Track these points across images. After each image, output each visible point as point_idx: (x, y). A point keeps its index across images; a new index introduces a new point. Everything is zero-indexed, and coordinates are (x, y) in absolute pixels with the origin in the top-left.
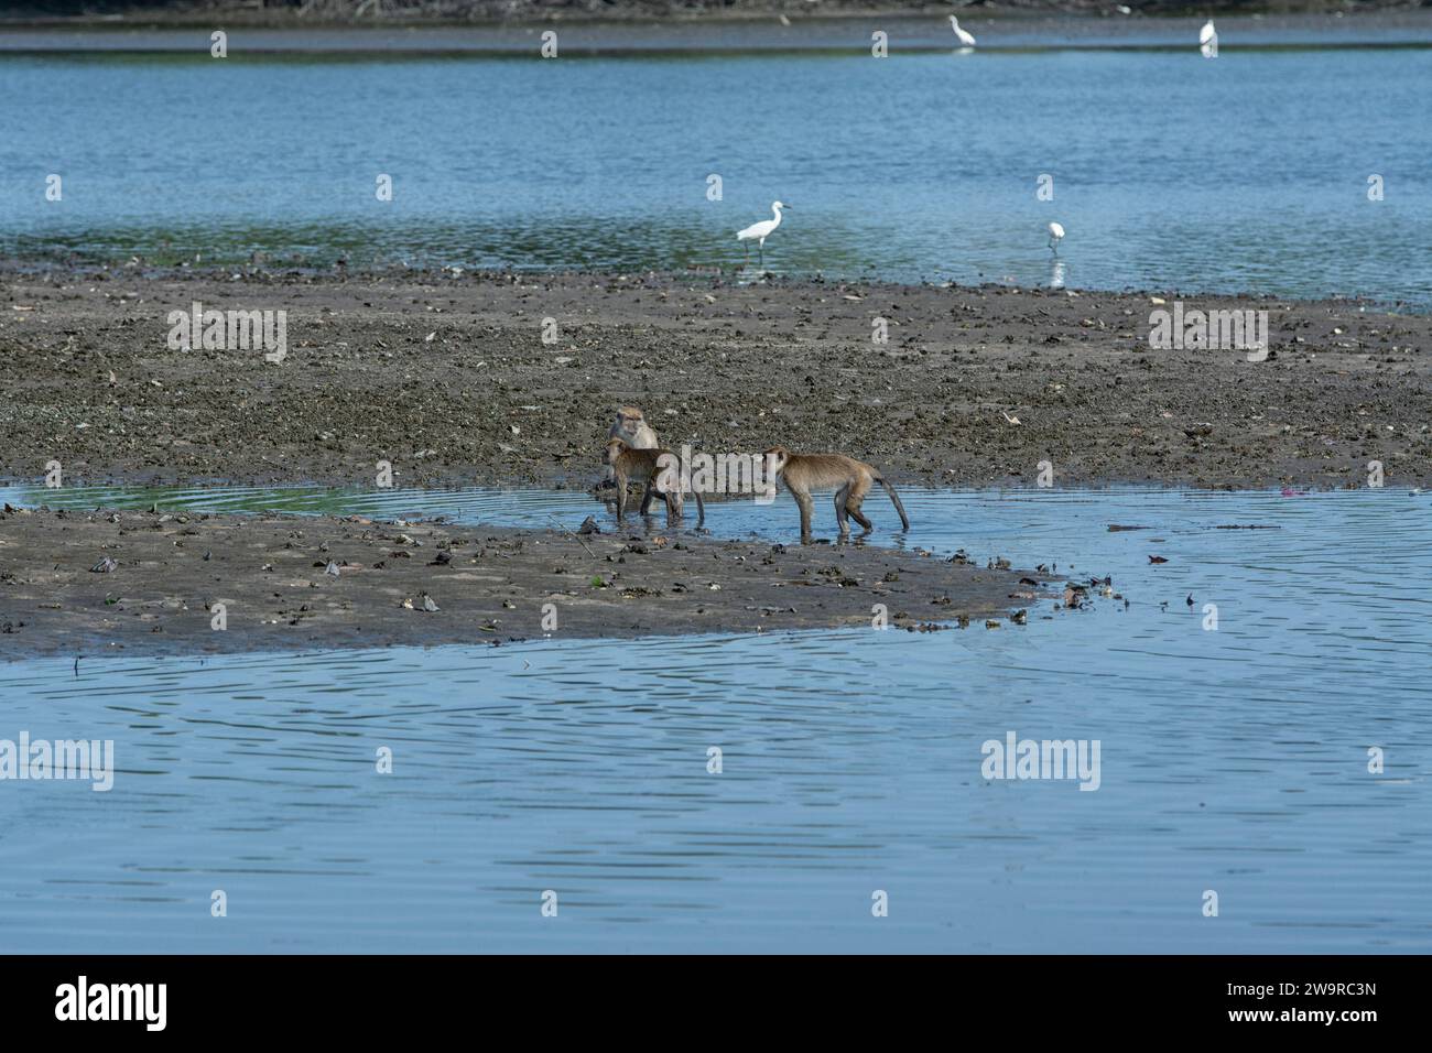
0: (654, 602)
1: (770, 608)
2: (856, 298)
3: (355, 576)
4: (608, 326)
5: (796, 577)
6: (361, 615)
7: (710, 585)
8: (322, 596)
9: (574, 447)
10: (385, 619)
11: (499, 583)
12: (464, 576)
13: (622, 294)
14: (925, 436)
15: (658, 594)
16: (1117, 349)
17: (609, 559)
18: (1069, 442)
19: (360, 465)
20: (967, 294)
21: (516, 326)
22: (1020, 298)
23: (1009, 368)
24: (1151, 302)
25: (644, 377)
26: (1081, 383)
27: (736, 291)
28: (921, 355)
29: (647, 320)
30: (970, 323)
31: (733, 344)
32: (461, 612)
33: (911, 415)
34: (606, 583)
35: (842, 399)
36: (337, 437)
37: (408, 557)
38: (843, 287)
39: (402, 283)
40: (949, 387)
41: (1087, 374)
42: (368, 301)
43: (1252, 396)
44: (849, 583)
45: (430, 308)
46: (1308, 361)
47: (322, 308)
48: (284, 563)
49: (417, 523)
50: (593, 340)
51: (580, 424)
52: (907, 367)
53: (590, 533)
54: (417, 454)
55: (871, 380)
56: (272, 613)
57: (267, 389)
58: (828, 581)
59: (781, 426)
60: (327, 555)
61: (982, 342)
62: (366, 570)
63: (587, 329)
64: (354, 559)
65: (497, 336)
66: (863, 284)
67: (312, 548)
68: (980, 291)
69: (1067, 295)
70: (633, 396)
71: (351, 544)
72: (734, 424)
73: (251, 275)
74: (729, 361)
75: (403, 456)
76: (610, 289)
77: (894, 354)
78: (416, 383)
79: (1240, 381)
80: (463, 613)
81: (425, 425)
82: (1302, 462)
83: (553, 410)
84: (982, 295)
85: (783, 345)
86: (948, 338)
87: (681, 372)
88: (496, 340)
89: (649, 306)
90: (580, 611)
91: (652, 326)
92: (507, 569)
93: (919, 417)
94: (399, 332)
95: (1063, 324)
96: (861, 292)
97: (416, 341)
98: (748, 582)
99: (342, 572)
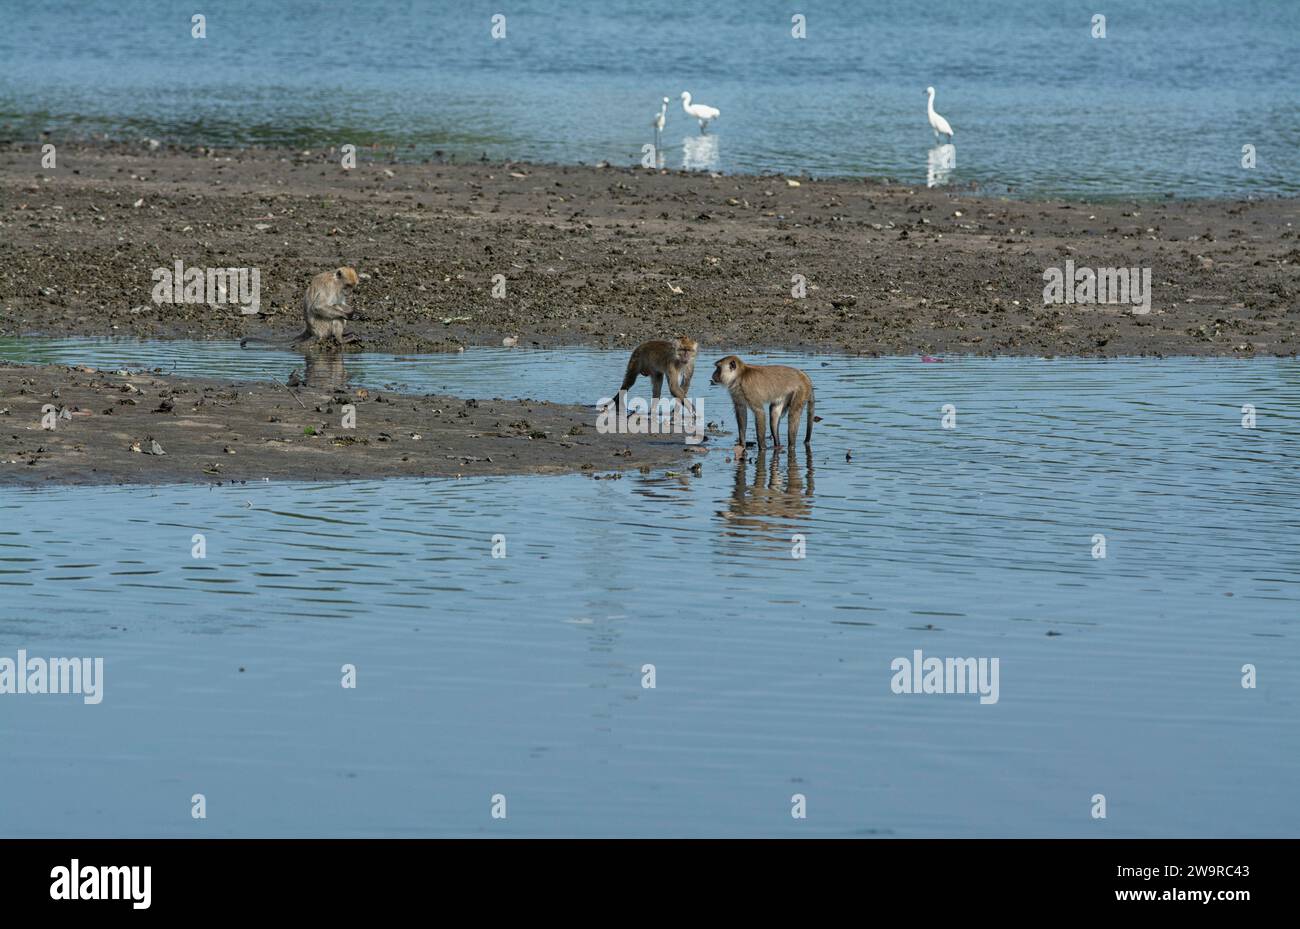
0: (362, 450)
1: (468, 458)
2: (521, 176)
3: (87, 421)
4: (300, 196)
5: (489, 430)
6: (93, 457)
7: (412, 435)
8: (57, 439)
9: (277, 306)
10: (117, 461)
11: (219, 430)
12: (186, 423)
13: (307, 168)
14: (598, 303)
15: (366, 442)
16: (763, 227)
17: (318, 410)
18: (728, 310)
19: (82, 318)
20: (620, 174)
21: (216, 194)
22: (669, 179)
23: (668, 242)
24: (787, 184)
25: (338, 244)
26: (734, 257)
27: (412, 167)
28: (587, 229)
30: (628, 200)
31: (416, 216)
32: (185, 456)
33: (583, 283)
34: (317, 431)
35: (519, 267)
36: (59, 293)
37: (134, 404)
38: (508, 165)
39: (105, 153)
40: (616, 259)
41: (738, 249)
42: (78, 169)
43: (889, 272)
44: (538, 436)
45: (134, 176)
46: (936, 241)
47: (36, 174)
48: (19, 407)
49: (138, 374)
50: (288, 209)
51: (282, 286)
52: (575, 239)
53: (297, 385)
54: (133, 310)
55: (544, 251)
56: (11, 454)
58: (519, 433)
59: (465, 291)
61: (641, 218)
62: (95, 416)
63: (282, 199)
64: (85, 405)
65: (199, 203)
66: (526, 163)
68: (632, 171)
69: (711, 177)
71: (80, 391)
72: (422, 288)
74: (413, 231)
75: (121, 312)
76: (297, 162)
77: (562, 228)
78: (129, 245)
79: (877, 257)
80: (187, 457)
81: (139, 284)
82: (939, 332)
84: (633, 175)
85: (461, 217)
86: (609, 213)
87: (371, 239)
88: (198, 207)
89: (334, 179)
90: (294, 457)
91: (340, 197)
92: (226, 417)
93: (591, 285)
94: (108, 198)
95: (712, 202)
96: (525, 170)
97: (126, 207)
98: (446, 433)
99: (73, 416)
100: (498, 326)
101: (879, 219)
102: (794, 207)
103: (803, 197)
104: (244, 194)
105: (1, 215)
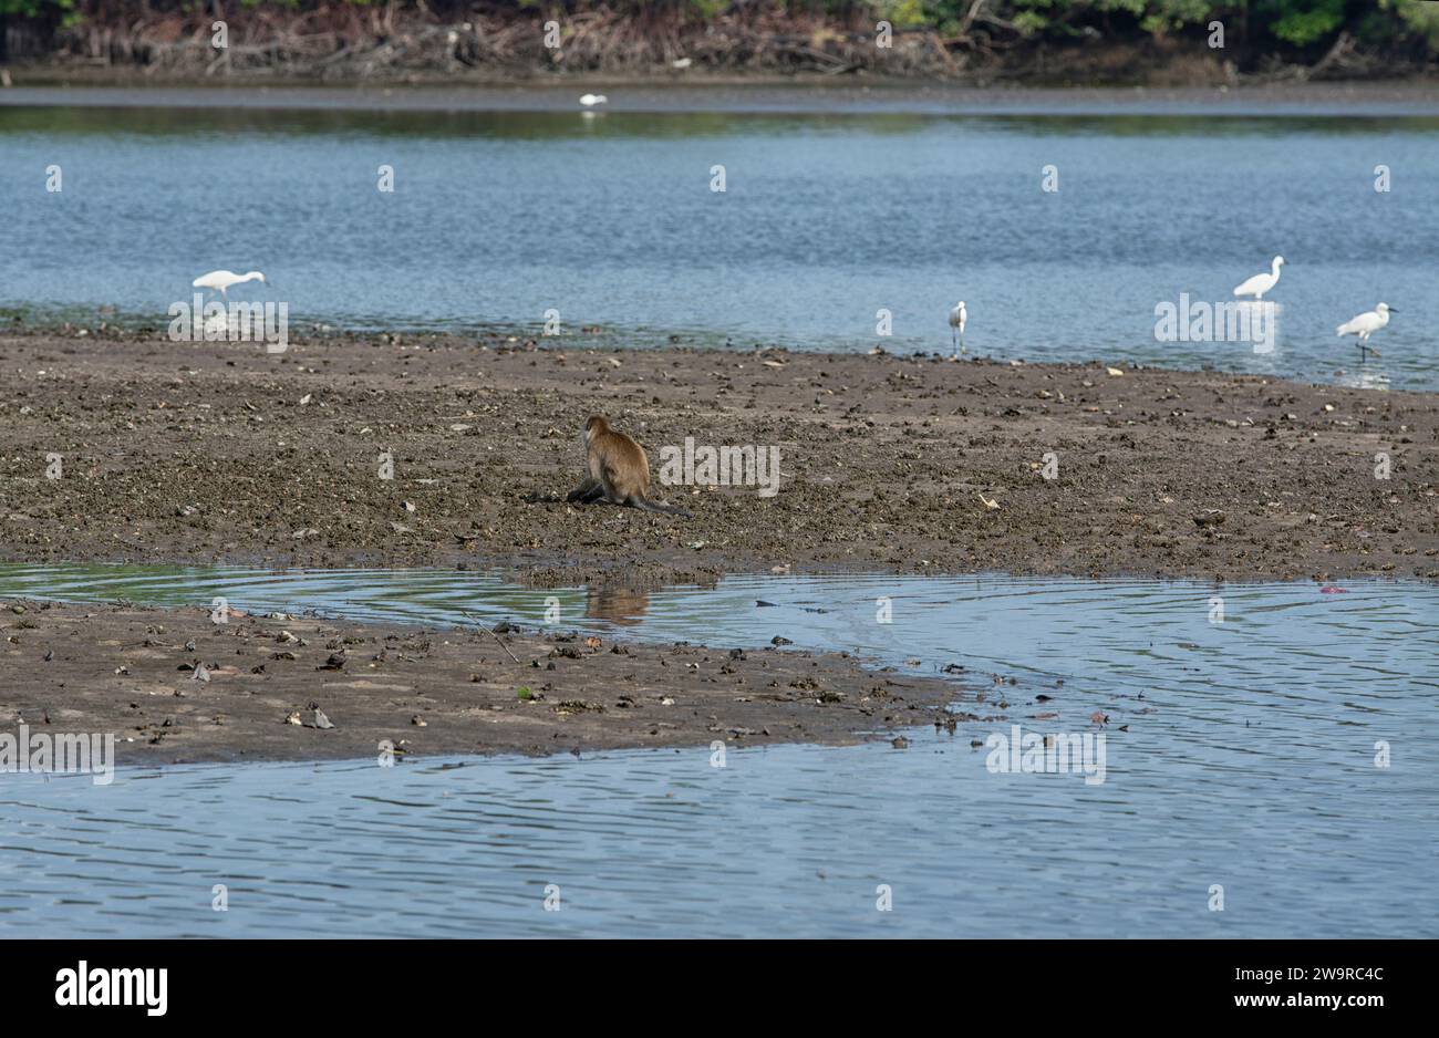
0: (597, 720)
1: (739, 730)
2: (778, 364)
3: (230, 683)
4: (507, 390)
5: (763, 691)
6: (237, 733)
7: (662, 698)
9: (480, 528)
10: (268, 738)
11: (405, 694)
12: (361, 684)
13: (514, 357)
14: (891, 521)
15: (601, 709)
16: (1088, 424)
17: (535, 665)
18: (1060, 530)
20: (900, 363)
21: (402, 388)
23: (971, 443)
24: (1107, 373)
25: (555, 448)
27: (641, 355)
28: (868, 428)
29: (552, 385)
30: (912, 393)
31: (651, 412)
32: (359, 730)
33: (869, 496)
34: (535, 694)
35: (786, 476)
36: (202, 512)
37: (293, 659)
38: (758, 352)
40: (909, 465)
41: (1063, 452)
42: (231, 359)
43: (1260, 479)
44: (827, 698)
45: (301, 368)
46: (1312, 441)
47: (180, 366)
48: (142, 665)
49: (301, 618)
50: (491, 405)
51: (485, 501)
52: (855, 440)
53: (507, 630)
54: (296, 534)
55: (816, 455)
56: (127, 728)
57: (119, 456)
58: (804, 696)
59: (719, 506)
60: (193, 655)
61: (933, 414)
62: (242, 675)
63: (485, 394)
64: (227, 661)
65: (380, 400)
66: (784, 350)
67: (175, 647)
68: (913, 359)
69: (1010, 365)
70: (545, 469)
71: (223, 641)
73: (100, 331)
74: (649, 432)
75: (280, 536)
76: (499, 352)
77: (836, 426)
78: (292, 451)
79: (1241, 461)
80: (362, 730)
81: (303, 500)
82: (1336, 557)
83: (452, 484)
84: (915, 362)
85: (708, 415)
86: (892, 409)
88: (379, 404)
89: (547, 369)
90: (505, 731)
91: (556, 390)
92: (414, 676)
93: (880, 498)
94: (268, 394)
95: (1017, 395)
96: (781, 358)
97: (289, 404)
98: (707, 696)
99: (211, 676)
100: (764, 552)
101: (1232, 415)
102: (1121, 400)
103: (1130, 389)
104: (437, 387)
105: (133, 415)
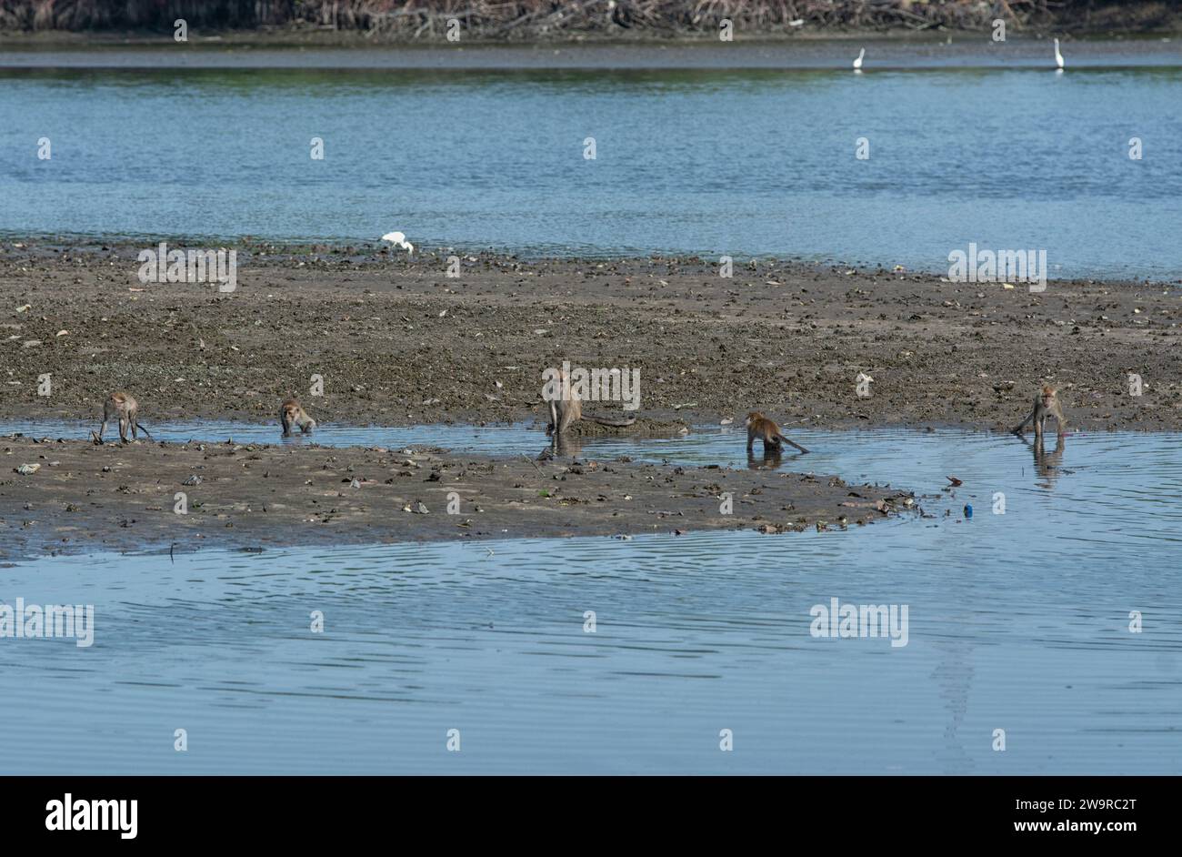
0: (583, 508)
1: (665, 512)
2: (775, 283)
3: (371, 489)
4: (579, 305)
5: (687, 491)
6: (373, 516)
7: (625, 496)
8: (347, 503)
9: (541, 397)
10: (390, 519)
11: (473, 494)
12: (449, 490)
13: (596, 280)
14: (802, 391)
15: (586, 502)
16: (962, 325)
17: (555, 478)
18: (907, 395)
19: (383, 409)
20: (863, 280)
21: (510, 305)
22: (903, 283)
23: (876, 339)
24: (1002, 288)
25: (600, 345)
26: (926, 351)
27: (686, 277)
28: (811, 329)
29: (611, 300)
30: (857, 303)
31: (671, 320)
33: (794, 374)
34: (550, 494)
35: (744, 362)
36: (367, 389)
37: (410, 475)
38: (768, 274)
39: (429, 270)
40: (827, 354)
41: (933, 345)
42: (400, 284)
43: (1052, 361)
45: (447, 290)
46: (1103, 335)
47: (364, 290)
48: (321, 479)
49: (420, 452)
50: (566, 316)
52: (800, 338)
54: (425, 402)
55: (769, 348)
56: (311, 514)
57: (317, 353)
58: (711, 494)
59: (696, 382)
60: (352, 474)
61: (861, 319)
62: (379, 485)
63: (564, 307)
64: (372, 477)
65: (493, 313)
66: (785, 272)
67: (342, 469)
68: (875, 277)
69: (940, 281)
70: (590, 359)
71: (370, 466)
72: (661, 380)
73: (313, 263)
74: (665, 333)
75: (415, 404)
76: (587, 275)
77: (791, 328)
78: (429, 349)
79: (1047, 349)
81: (432, 381)
82: (1078, 409)
83: (529, 370)
84: (874, 280)
85: (709, 321)
86: (835, 316)
87: (628, 341)
88: (493, 316)
89: (615, 289)
90: (530, 514)
91: (613, 305)
92: (482, 484)
93: (799, 376)
94: (420, 310)
95: (929, 304)
96: (781, 279)
97: (432, 317)
98: (653, 495)
99: (361, 485)
100: (718, 410)
101: (1066, 316)
102: (999, 307)
103: (1009, 299)
104: (533, 303)
105: (328, 325)
